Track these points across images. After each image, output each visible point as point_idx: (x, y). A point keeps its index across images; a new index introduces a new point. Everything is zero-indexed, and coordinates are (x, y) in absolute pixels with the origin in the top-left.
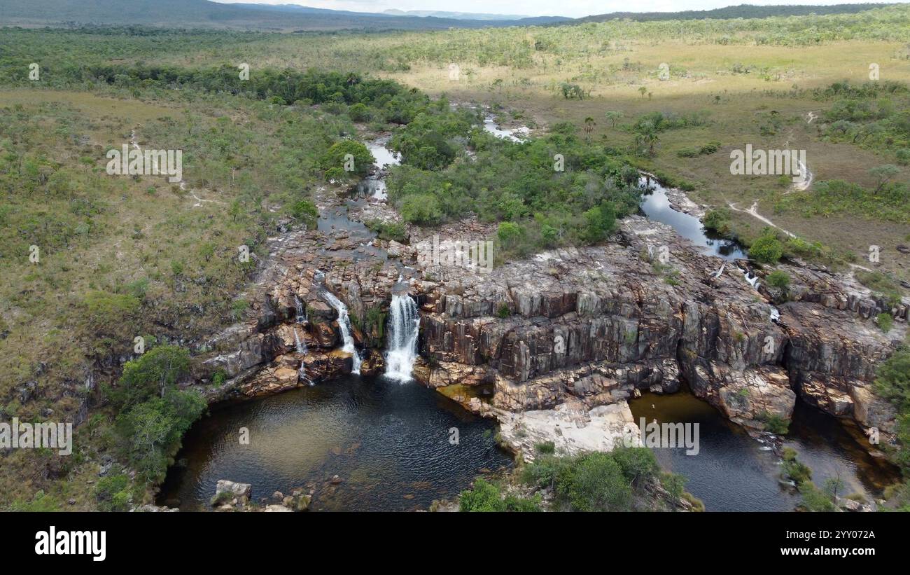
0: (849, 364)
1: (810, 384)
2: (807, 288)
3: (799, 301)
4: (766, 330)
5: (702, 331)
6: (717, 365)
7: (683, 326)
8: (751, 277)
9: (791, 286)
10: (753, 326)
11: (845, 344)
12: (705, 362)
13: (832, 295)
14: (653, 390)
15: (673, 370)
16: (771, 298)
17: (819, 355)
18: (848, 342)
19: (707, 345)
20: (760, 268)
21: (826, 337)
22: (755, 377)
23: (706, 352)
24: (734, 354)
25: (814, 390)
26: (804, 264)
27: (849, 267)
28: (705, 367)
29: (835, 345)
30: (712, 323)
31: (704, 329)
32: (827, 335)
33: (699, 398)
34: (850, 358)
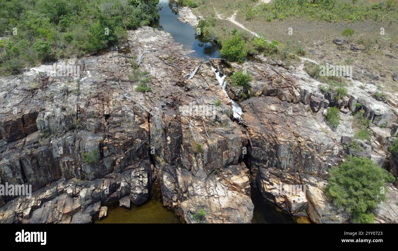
0: (303, 162)
1: (268, 181)
2: (265, 83)
3: (260, 96)
4: (227, 135)
5: (167, 141)
6: (183, 174)
7: (149, 136)
8: (221, 75)
9: (252, 84)
10: (214, 132)
11: (299, 142)
12: (171, 170)
13: (287, 88)
14: (122, 204)
15: (142, 182)
16: (235, 96)
17: (276, 154)
18: (302, 140)
19: (172, 155)
20: (229, 66)
21: (282, 136)
22: (216, 186)
23: (172, 160)
24: (195, 165)
25: (272, 187)
26: (265, 59)
27: (299, 60)
28: (172, 175)
29: (291, 145)
30: (175, 132)
31: (169, 138)
32: (283, 134)
33: (166, 207)
34: (304, 157)
